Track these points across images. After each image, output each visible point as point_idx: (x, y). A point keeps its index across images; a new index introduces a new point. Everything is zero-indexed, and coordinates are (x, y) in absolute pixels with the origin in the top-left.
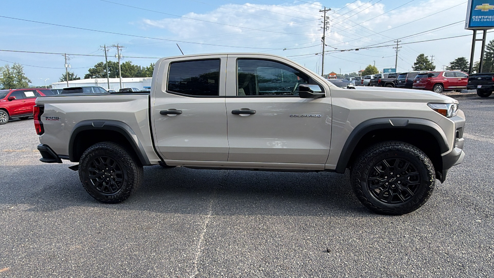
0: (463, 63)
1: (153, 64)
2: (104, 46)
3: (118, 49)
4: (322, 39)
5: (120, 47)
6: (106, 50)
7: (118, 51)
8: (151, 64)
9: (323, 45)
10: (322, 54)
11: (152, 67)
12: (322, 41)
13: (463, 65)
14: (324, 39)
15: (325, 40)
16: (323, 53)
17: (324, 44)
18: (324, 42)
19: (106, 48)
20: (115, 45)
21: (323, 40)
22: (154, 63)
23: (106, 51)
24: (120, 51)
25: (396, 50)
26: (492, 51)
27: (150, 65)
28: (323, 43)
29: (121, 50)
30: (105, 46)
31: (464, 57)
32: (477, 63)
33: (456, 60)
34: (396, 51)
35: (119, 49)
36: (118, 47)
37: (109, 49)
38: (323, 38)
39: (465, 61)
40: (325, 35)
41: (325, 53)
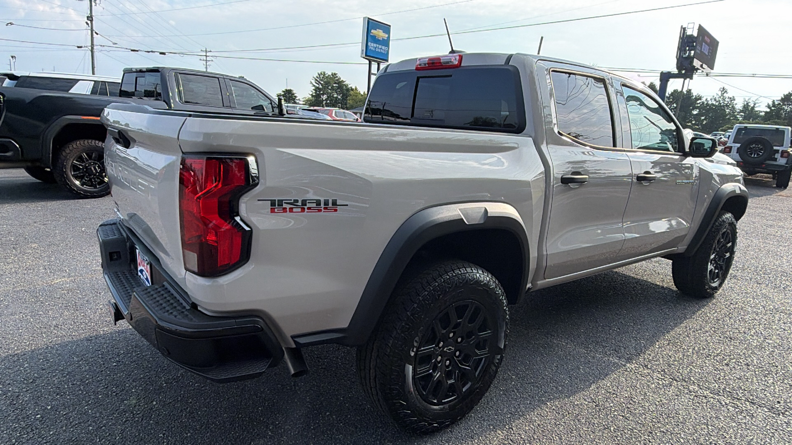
0: (292, 97)
4: (88, 19)
9: (90, 31)
10: (90, 48)
12: (87, 23)
13: (291, 100)
14: (92, 21)
15: (94, 22)
16: (92, 48)
17: (92, 30)
18: (92, 26)
21: (89, 22)
25: (205, 64)
26: (321, 87)
28: (90, 28)
31: (292, 89)
32: (305, 99)
33: (283, 92)
34: (205, 66)
38: (90, 18)
39: (294, 94)
40: (93, 14)
41: (95, 47)
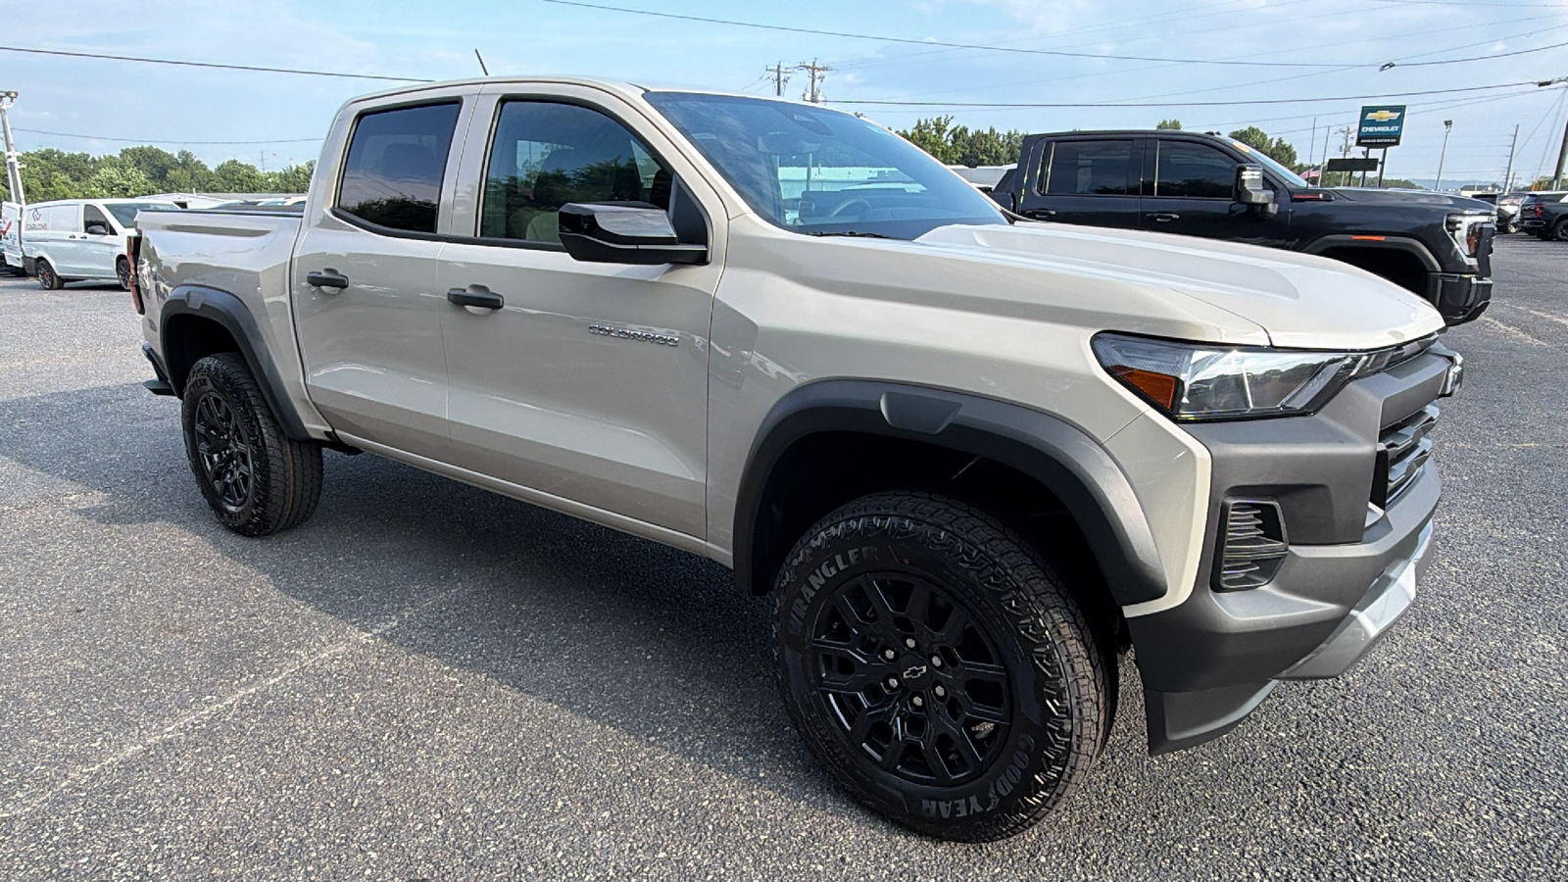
1: (923, 123)
2: (776, 68)
3: (813, 74)
5: (819, 70)
6: (782, 79)
7: (813, 81)
8: (919, 122)
11: (920, 131)
19: (781, 74)
20: (806, 64)
22: (926, 121)
23: (782, 83)
24: (817, 82)
27: (916, 124)
29: (822, 78)
30: (779, 66)
35: (817, 74)
36: (813, 69)
37: (788, 75)
